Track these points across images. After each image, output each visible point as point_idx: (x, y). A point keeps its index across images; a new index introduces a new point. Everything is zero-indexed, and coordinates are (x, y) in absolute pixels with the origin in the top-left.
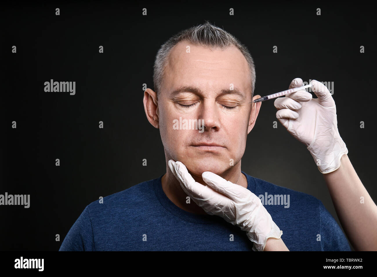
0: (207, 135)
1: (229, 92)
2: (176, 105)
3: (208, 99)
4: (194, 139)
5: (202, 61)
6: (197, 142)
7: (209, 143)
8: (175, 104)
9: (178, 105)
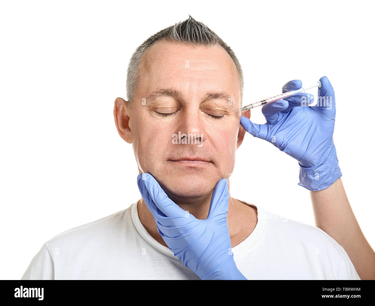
0: (189, 148)
1: (216, 96)
2: (152, 113)
3: (190, 104)
4: (173, 153)
5: (182, 59)
6: (176, 157)
7: (192, 157)
8: (150, 112)
9: (154, 114)
